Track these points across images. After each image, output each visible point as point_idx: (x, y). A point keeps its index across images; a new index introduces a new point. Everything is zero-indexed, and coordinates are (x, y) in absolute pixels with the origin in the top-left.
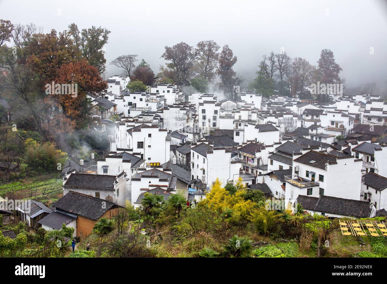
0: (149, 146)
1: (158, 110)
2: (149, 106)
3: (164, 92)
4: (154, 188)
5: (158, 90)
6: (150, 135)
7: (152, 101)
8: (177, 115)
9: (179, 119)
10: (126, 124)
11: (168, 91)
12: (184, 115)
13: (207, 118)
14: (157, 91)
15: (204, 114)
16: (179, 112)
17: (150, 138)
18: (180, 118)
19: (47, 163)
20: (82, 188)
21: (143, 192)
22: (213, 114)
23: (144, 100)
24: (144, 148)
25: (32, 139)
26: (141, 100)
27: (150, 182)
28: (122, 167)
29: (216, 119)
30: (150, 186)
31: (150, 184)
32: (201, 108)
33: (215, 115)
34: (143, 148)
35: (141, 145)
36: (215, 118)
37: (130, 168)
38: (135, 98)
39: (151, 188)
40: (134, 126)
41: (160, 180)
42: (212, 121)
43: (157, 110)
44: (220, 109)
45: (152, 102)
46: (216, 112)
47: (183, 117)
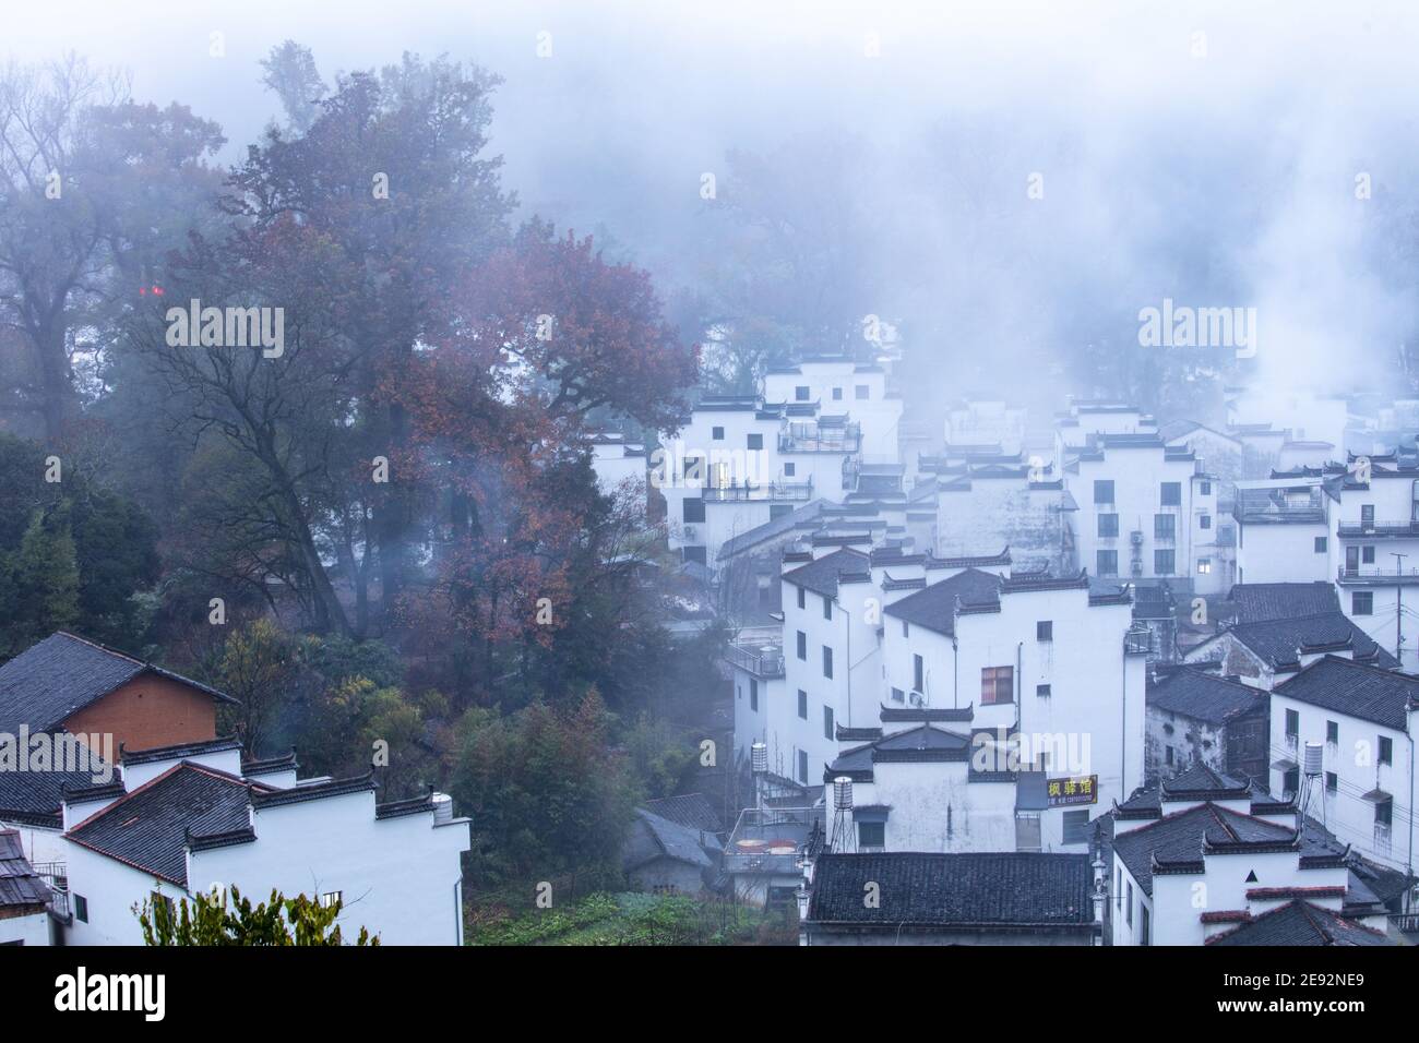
0: (1044, 690)
1: (851, 496)
2: (799, 478)
3: (837, 394)
4: (1275, 905)
5: (807, 389)
6: (1044, 631)
7: (814, 449)
8: (1013, 514)
9: (1025, 539)
10: (878, 575)
11: (862, 392)
12: (1053, 516)
13: (1125, 527)
14: (802, 393)
15: (1107, 509)
16: (1027, 498)
17: (1046, 646)
18: (1029, 533)
19: (563, 807)
20: (913, 929)
21: (1217, 930)
22: (1155, 506)
23: (770, 442)
24: (1015, 699)
25: (367, 683)
26: (755, 442)
27: (1252, 878)
28: (965, 809)
29: (1173, 530)
30: (1252, 896)
31: (1253, 885)
32: (1091, 473)
33: (1166, 510)
34: (1011, 701)
35: (1001, 685)
36: (1165, 528)
37: (1012, 812)
38: (718, 433)
39: (1257, 909)
40: (921, 582)
41: (1307, 864)
42: (1150, 547)
43: (845, 493)
44: (1193, 474)
45: (818, 452)
46: (1171, 494)
47: (1045, 525)
